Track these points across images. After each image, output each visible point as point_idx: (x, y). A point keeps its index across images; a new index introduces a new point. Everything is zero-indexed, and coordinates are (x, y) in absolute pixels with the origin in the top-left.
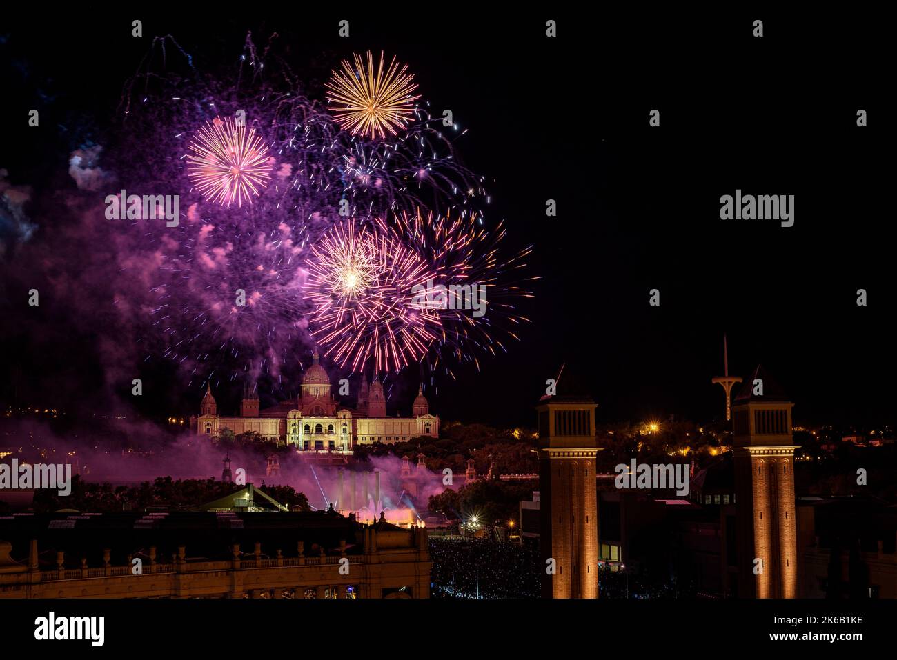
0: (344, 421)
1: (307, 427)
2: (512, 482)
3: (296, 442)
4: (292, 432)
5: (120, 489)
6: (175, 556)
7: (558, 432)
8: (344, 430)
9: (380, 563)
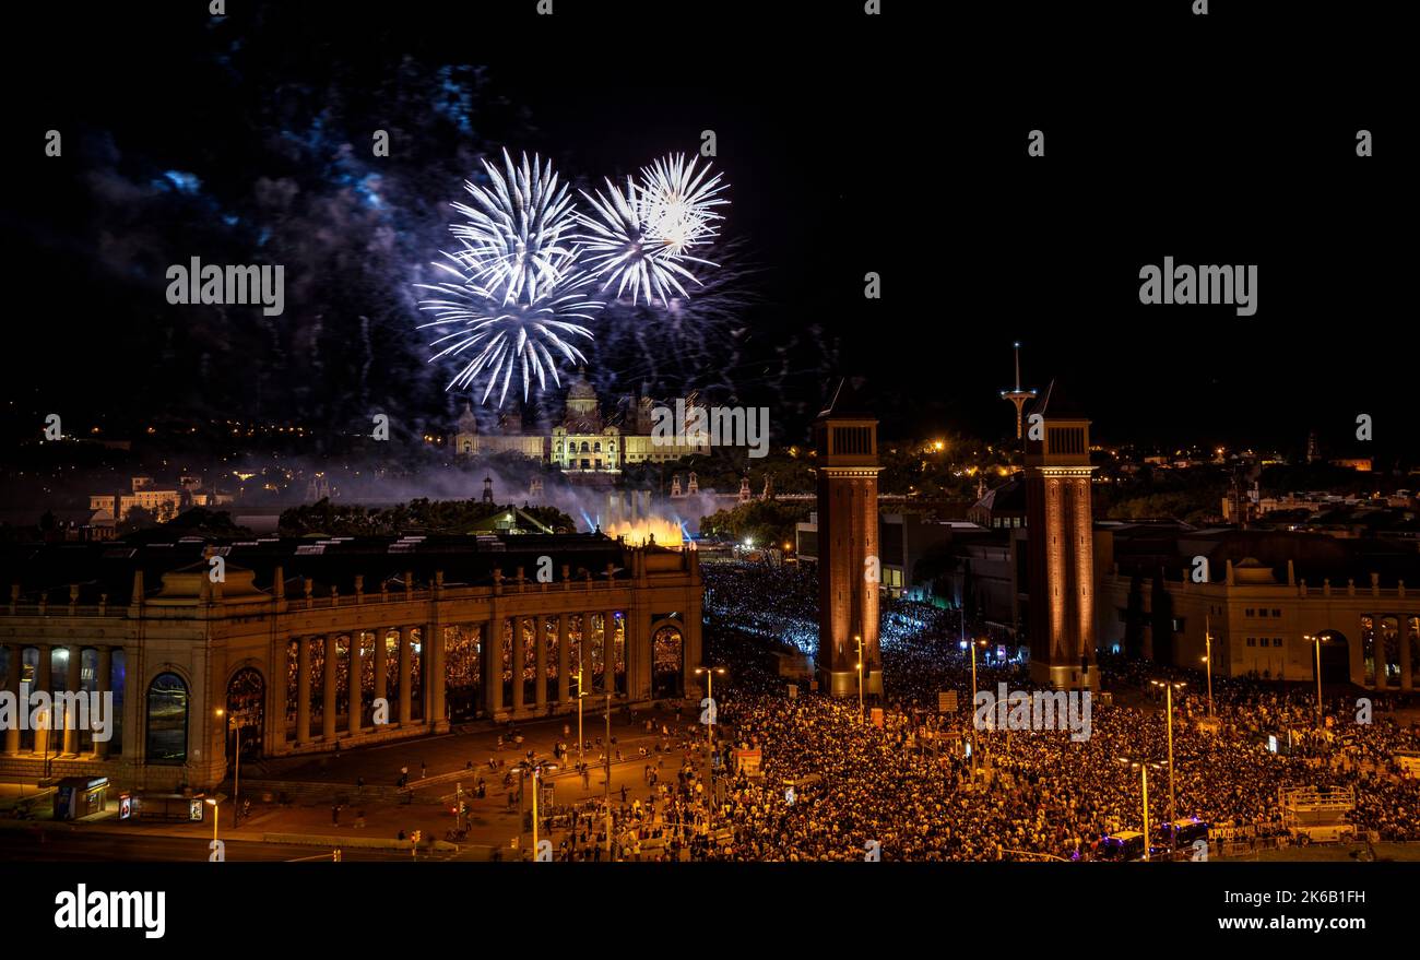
0: (611, 438)
1: (572, 445)
2: (788, 502)
3: (561, 460)
4: (556, 449)
5: (372, 512)
6: (432, 582)
7: (838, 450)
8: (612, 447)
9: (649, 587)
